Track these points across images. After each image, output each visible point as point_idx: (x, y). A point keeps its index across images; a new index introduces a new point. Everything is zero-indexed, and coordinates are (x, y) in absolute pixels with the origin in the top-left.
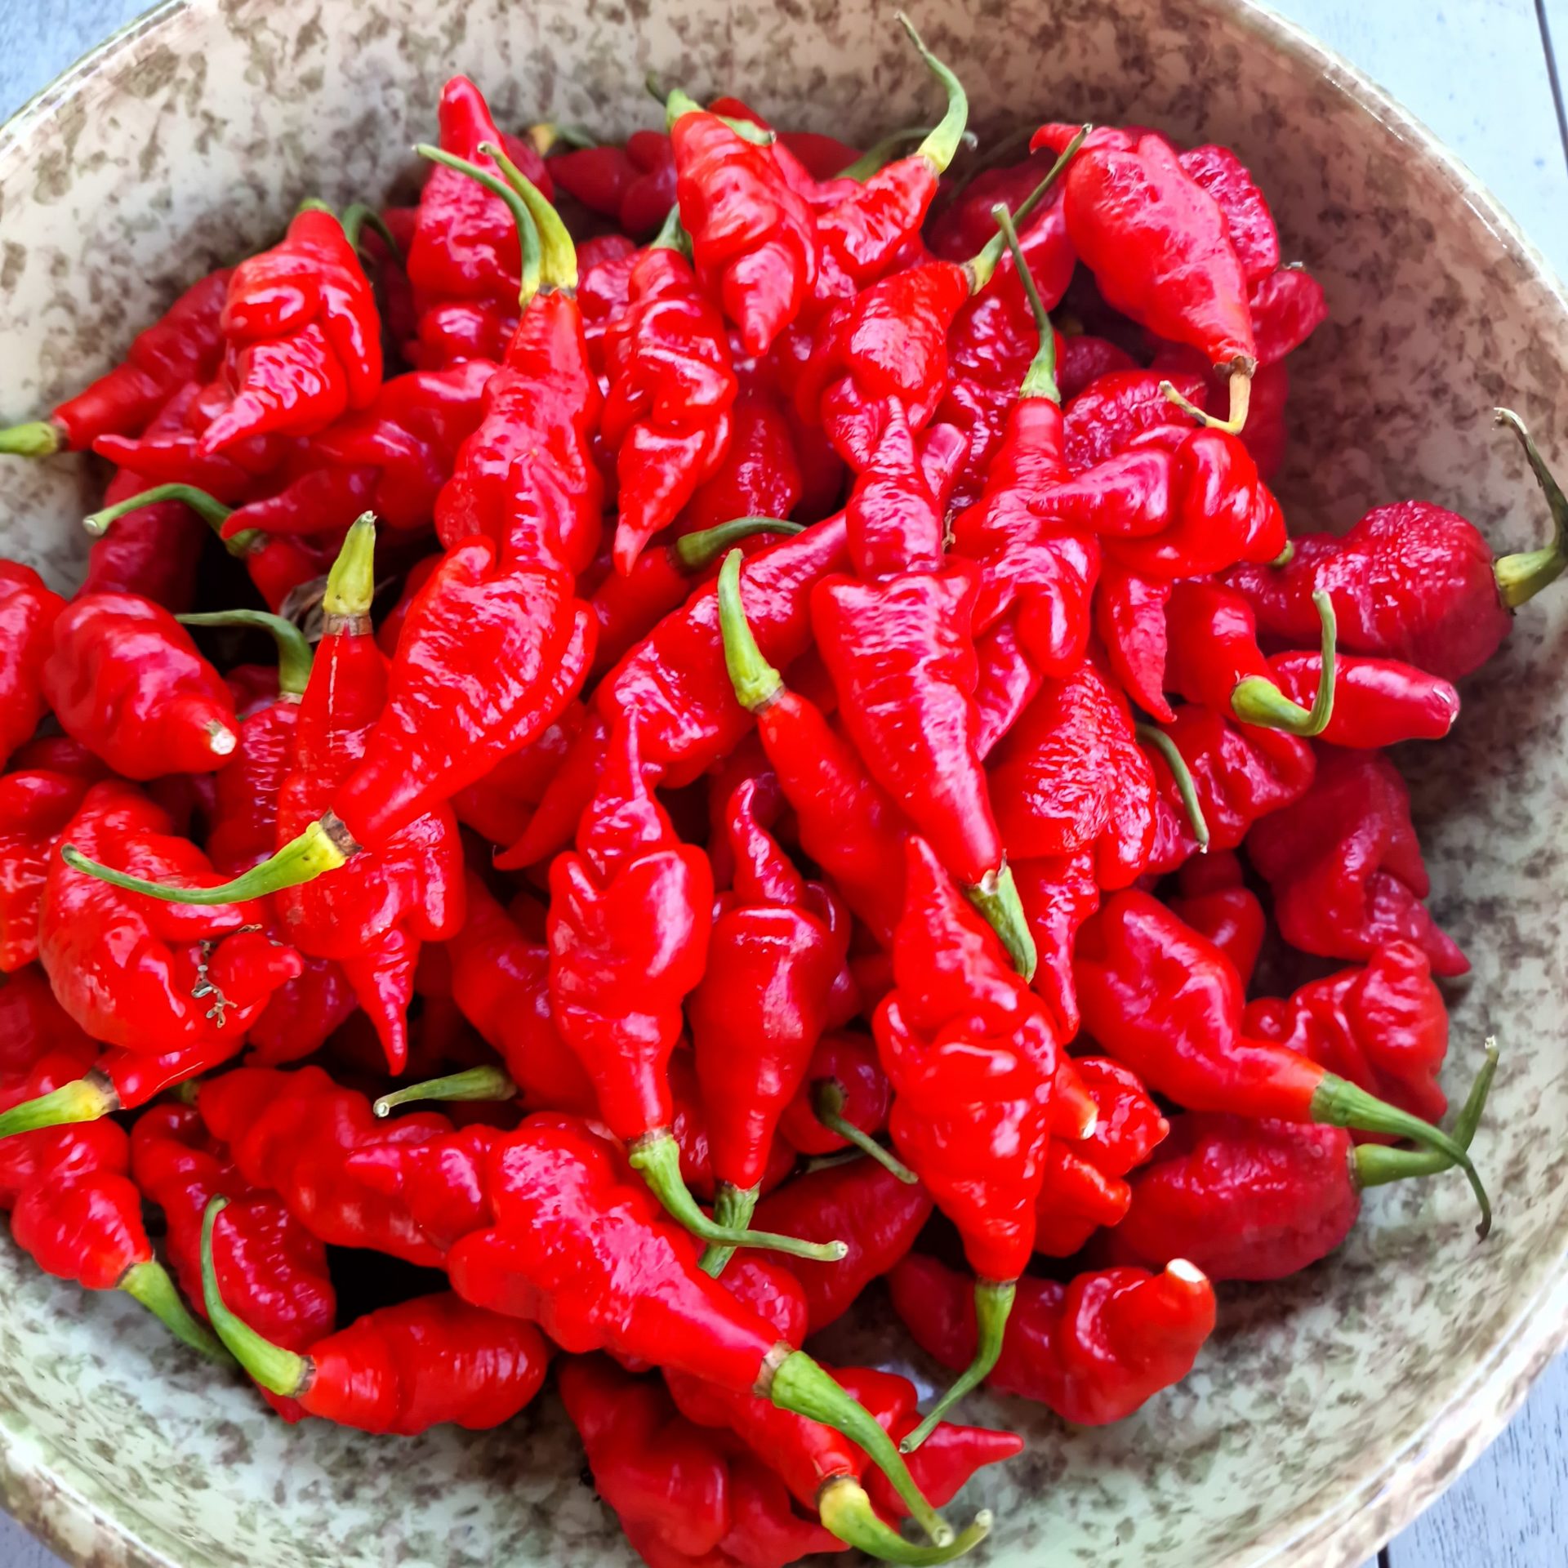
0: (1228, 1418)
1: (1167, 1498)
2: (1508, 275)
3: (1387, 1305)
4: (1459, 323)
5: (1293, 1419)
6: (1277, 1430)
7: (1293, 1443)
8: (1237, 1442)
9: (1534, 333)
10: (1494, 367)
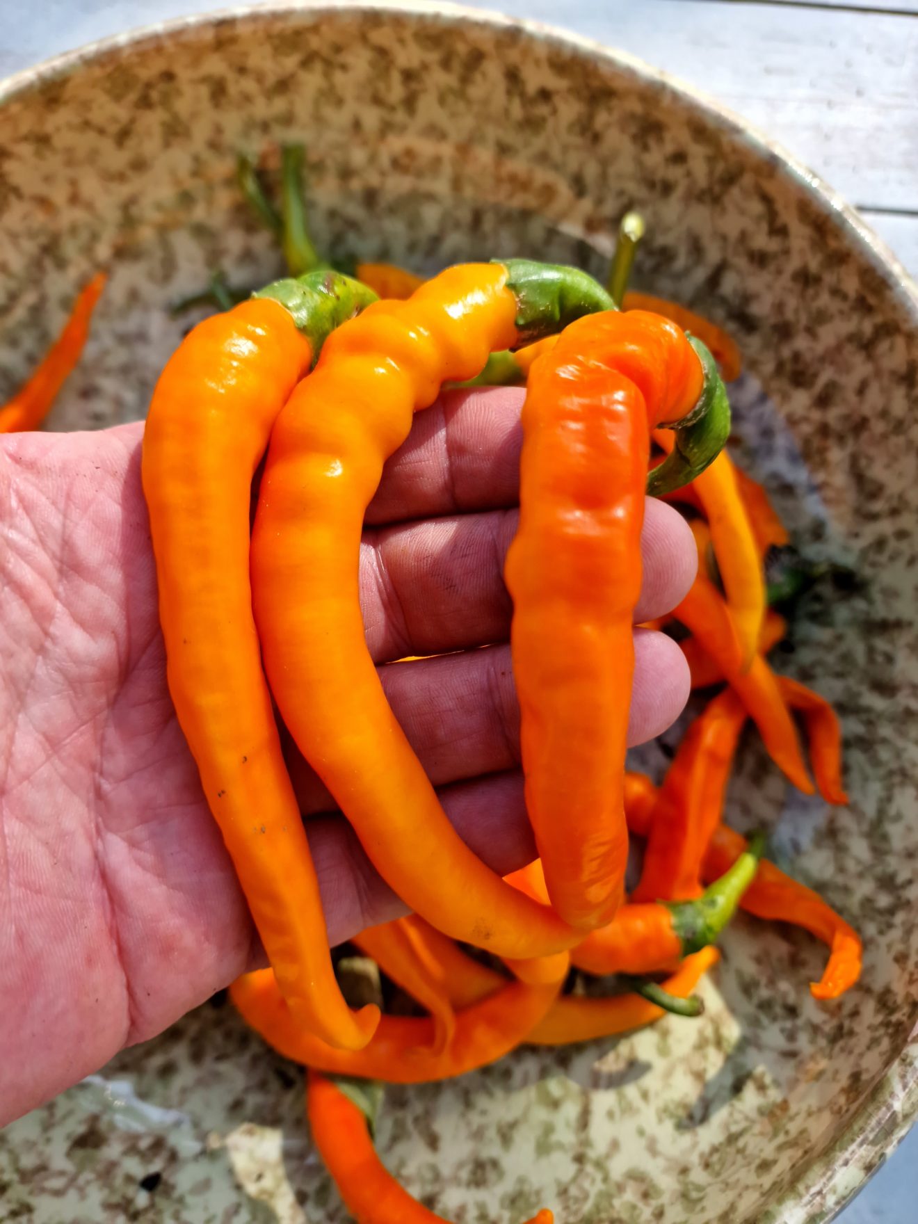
0: (846, 466)
2: (227, 32)
3: (808, 357)
4: (233, 89)
5: (859, 425)
6: (865, 436)
7: (878, 427)
8: (863, 462)
9: (269, 37)
10: (271, 80)
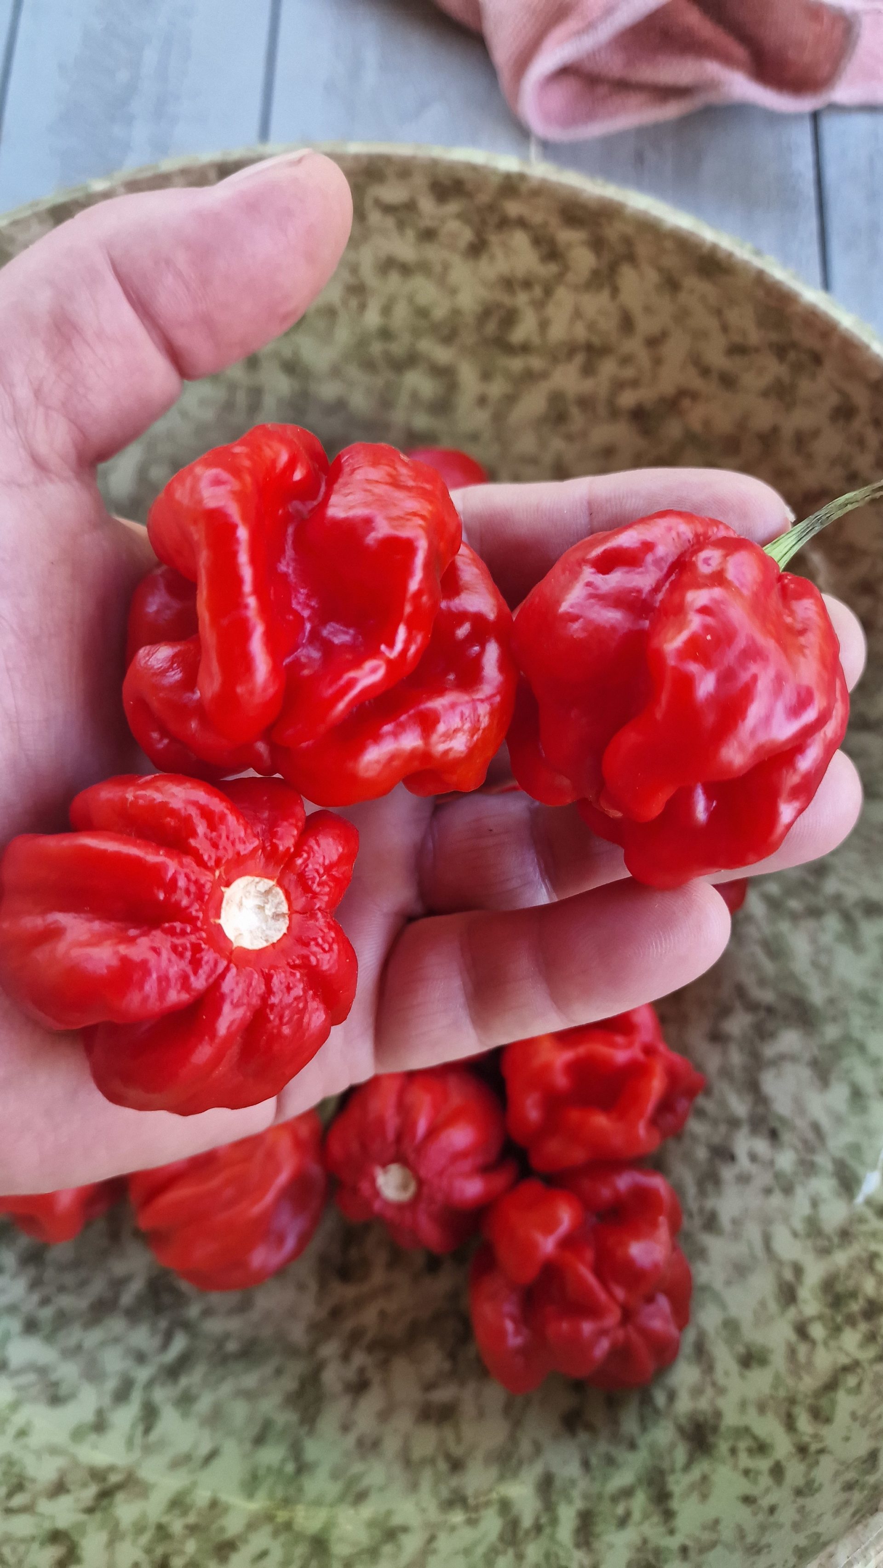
0: (844, 1360)
1: (806, 1439)
4: (857, 425)
8: (851, 1381)
